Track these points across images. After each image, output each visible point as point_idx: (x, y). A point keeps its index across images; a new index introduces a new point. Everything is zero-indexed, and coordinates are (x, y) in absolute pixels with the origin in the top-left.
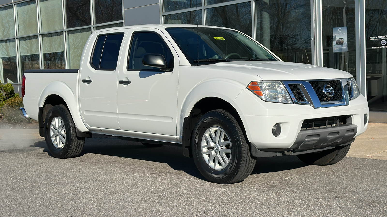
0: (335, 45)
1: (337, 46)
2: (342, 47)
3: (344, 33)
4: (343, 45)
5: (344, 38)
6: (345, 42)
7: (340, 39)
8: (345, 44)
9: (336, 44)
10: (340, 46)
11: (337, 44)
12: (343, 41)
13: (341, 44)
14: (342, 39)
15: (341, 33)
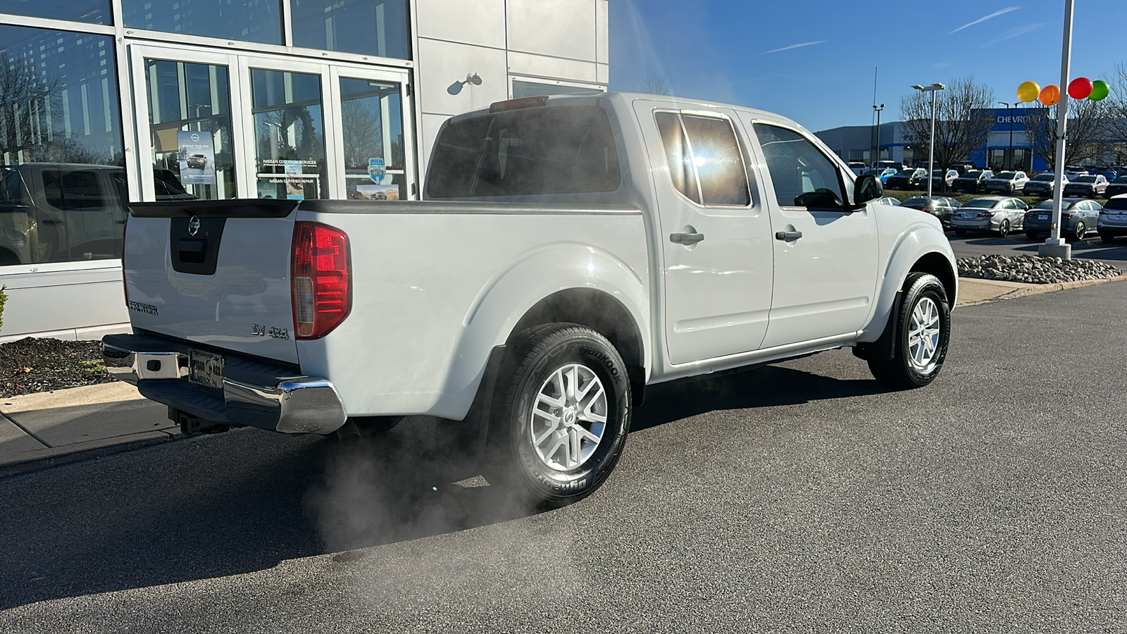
0: (186, 169)
1: (190, 170)
2: (203, 174)
3: (205, 145)
4: (205, 171)
5: (205, 155)
6: (208, 165)
7: (196, 156)
8: (208, 168)
9: (187, 166)
10: (198, 171)
11: (190, 167)
12: (205, 162)
13: (201, 167)
14: (202, 156)
15: (197, 143)
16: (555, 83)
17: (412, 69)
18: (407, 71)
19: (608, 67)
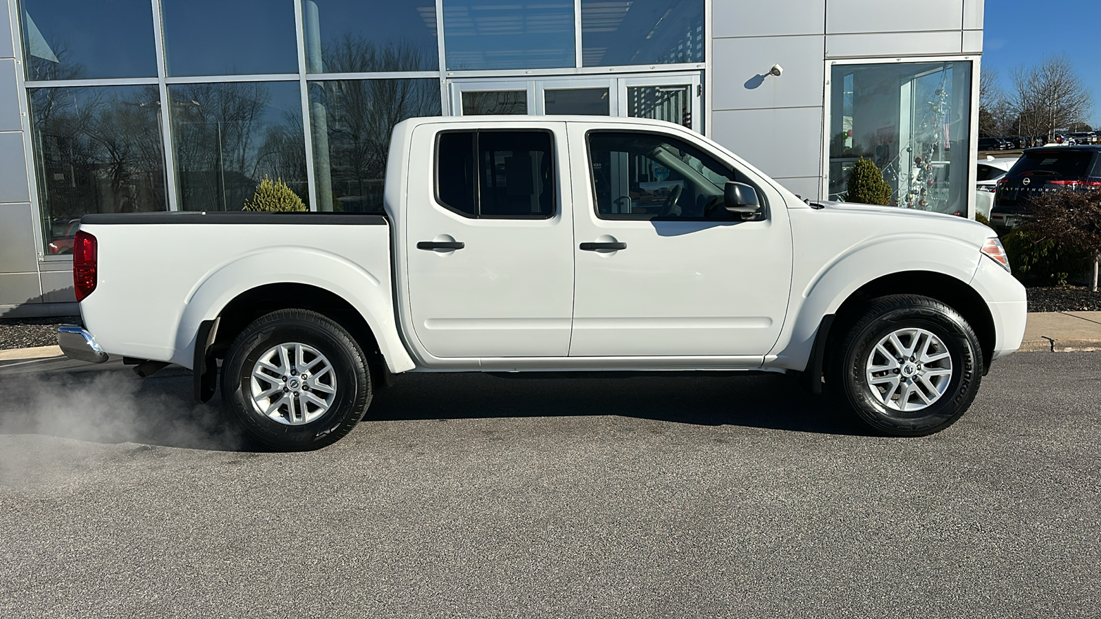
16: (894, 60)
17: (704, 70)
18: (699, 72)
19: (982, 32)
